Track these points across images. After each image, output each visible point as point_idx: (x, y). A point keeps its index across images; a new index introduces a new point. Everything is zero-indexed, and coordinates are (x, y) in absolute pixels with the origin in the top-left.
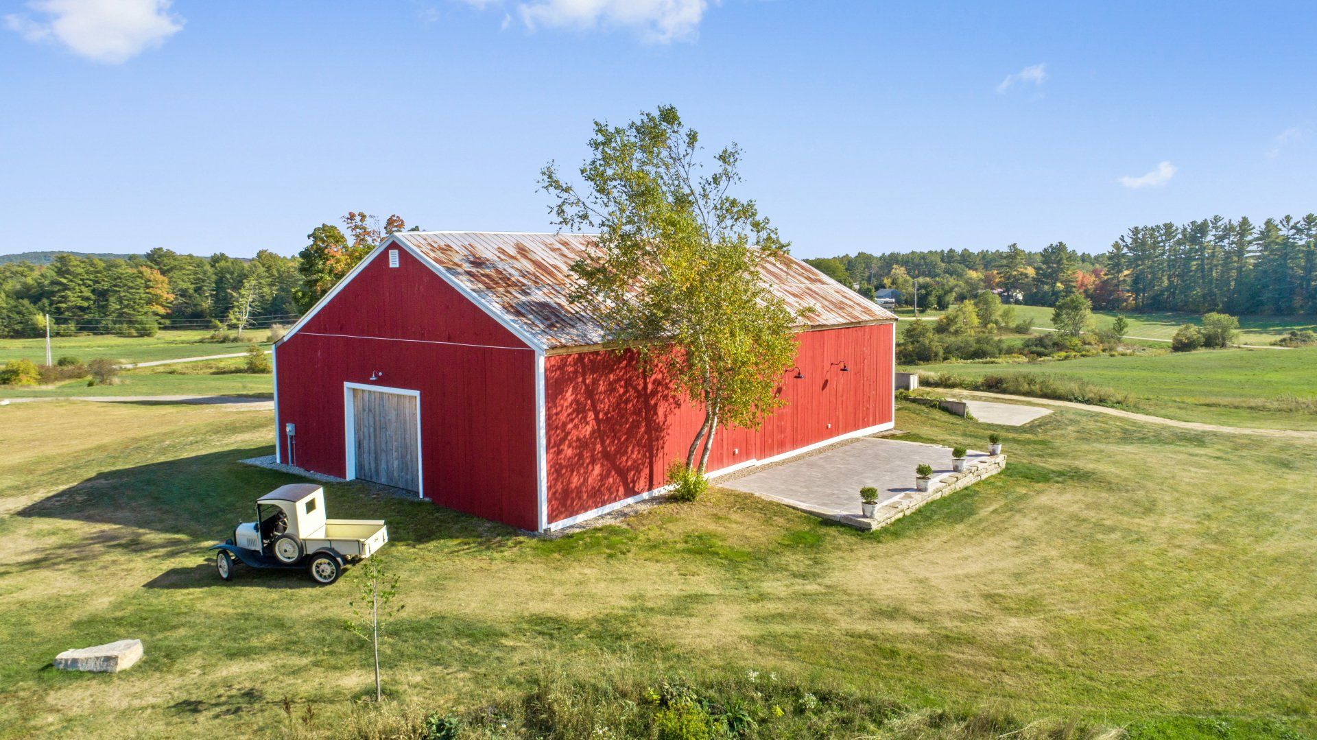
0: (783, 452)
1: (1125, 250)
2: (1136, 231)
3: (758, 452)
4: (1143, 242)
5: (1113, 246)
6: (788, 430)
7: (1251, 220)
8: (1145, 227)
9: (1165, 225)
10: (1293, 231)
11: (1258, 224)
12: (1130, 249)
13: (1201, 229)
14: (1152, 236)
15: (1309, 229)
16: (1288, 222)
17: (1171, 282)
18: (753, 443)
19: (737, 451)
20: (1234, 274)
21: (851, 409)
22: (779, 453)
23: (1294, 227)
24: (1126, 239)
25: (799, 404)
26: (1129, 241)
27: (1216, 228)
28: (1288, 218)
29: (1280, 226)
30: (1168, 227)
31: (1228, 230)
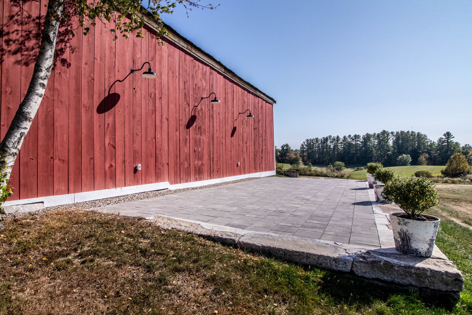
0: (200, 179)
1: (305, 146)
2: (308, 140)
3: (172, 175)
4: (310, 144)
5: (301, 145)
6: (206, 158)
7: (340, 136)
8: (310, 139)
9: (316, 139)
10: (351, 140)
11: (341, 137)
12: (306, 146)
13: (326, 140)
14: (312, 142)
15: (355, 139)
16: (350, 137)
17: (319, 156)
18: (165, 161)
19: (139, 167)
20: (336, 153)
21: (252, 155)
22: (196, 180)
23: (352, 138)
24: (305, 143)
25: (215, 137)
26: (306, 143)
27: (330, 139)
28: (350, 136)
29: (348, 138)
30: (317, 139)
31: (334, 139)
